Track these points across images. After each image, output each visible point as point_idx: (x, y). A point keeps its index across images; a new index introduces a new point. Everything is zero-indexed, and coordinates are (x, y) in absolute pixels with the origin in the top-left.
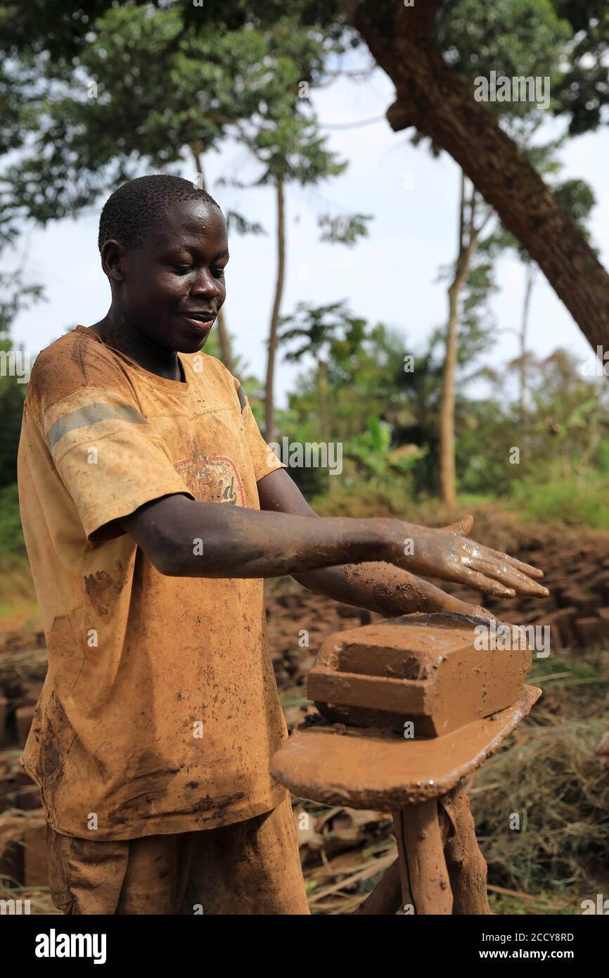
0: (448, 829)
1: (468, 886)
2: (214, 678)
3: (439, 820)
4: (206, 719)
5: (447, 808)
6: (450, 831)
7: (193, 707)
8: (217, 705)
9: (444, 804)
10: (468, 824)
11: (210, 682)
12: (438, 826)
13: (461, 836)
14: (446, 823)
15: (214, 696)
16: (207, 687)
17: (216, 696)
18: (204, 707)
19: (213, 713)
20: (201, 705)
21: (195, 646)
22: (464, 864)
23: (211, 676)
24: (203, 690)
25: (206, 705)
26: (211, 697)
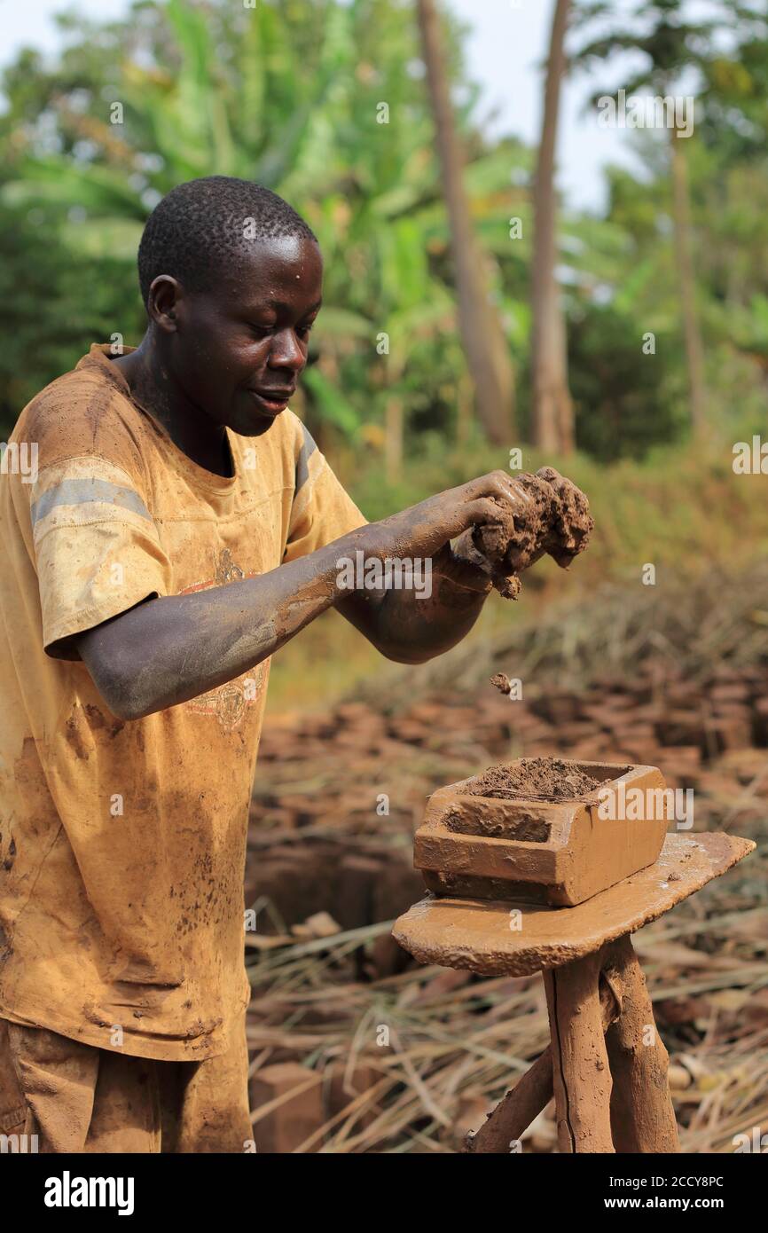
0: (612, 1006)
1: (644, 1079)
2: (210, 871)
3: (601, 997)
4: (198, 922)
5: (612, 982)
6: (615, 1010)
7: (186, 906)
8: (210, 905)
9: (608, 977)
10: (644, 1005)
11: (206, 875)
12: (598, 1000)
13: (633, 1018)
14: (609, 999)
15: (208, 894)
16: (201, 881)
17: (211, 894)
18: (197, 907)
19: (205, 915)
20: (194, 904)
21: (195, 828)
22: (636, 1051)
23: (207, 867)
24: (197, 884)
25: (199, 904)
26: (204, 894)
